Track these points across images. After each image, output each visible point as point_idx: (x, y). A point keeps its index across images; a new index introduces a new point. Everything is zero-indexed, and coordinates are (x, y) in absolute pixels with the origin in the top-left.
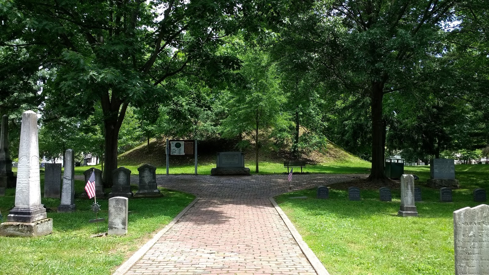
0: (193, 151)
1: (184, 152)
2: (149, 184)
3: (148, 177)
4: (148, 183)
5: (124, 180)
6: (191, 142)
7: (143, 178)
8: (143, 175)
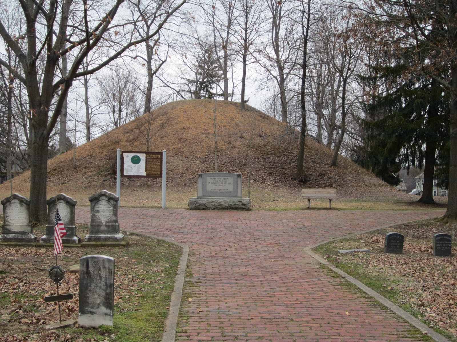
0: (159, 169)
1: (146, 171)
2: (108, 224)
3: (106, 212)
4: (106, 223)
5: (66, 216)
6: (157, 156)
7: (97, 214)
8: (98, 209)
